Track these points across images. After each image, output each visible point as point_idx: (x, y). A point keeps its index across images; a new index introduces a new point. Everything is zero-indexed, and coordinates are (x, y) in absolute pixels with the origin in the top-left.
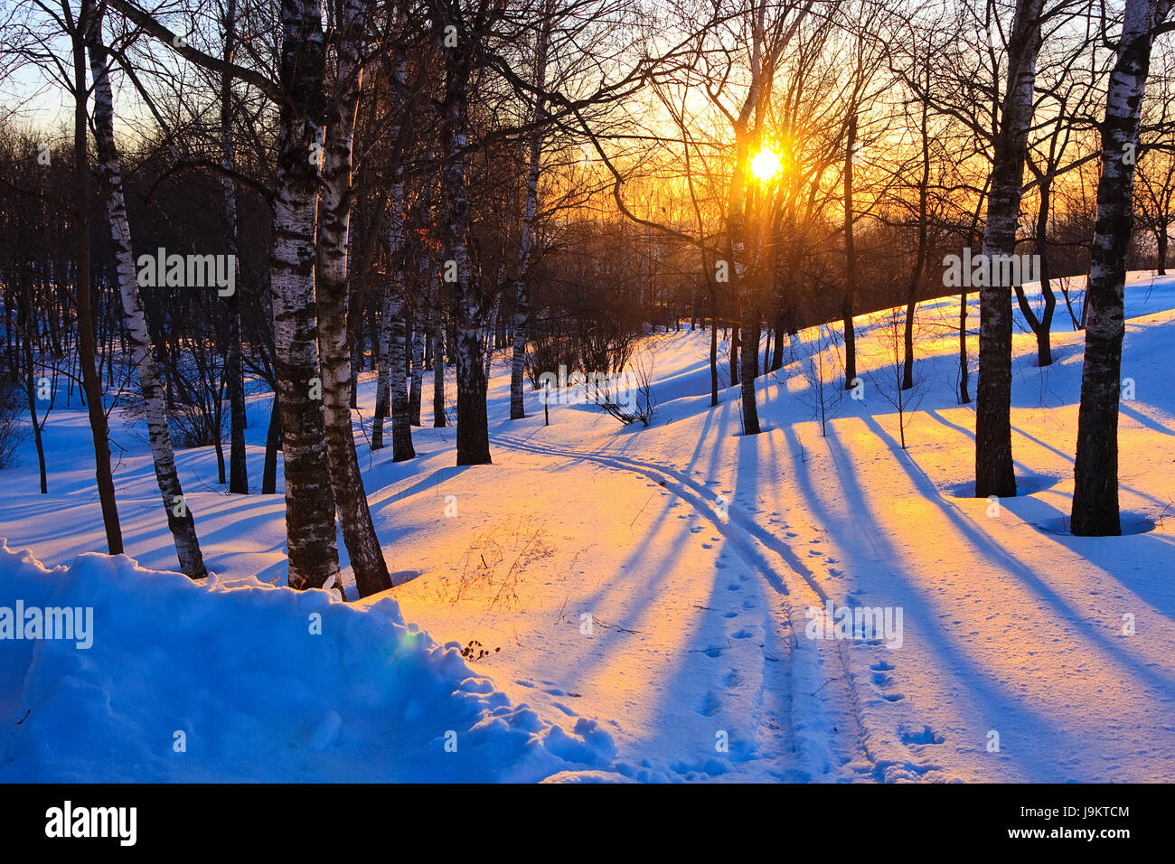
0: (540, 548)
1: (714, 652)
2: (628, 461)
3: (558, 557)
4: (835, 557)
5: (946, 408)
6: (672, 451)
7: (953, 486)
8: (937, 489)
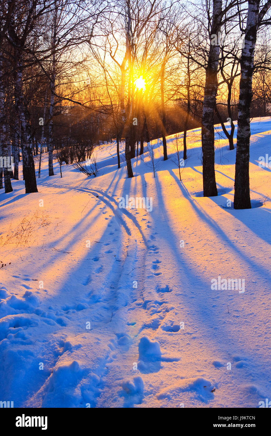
0: (45, 222)
1: (96, 259)
2: (87, 189)
3: (51, 226)
4: (150, 221)
5: (198, 166)
6: (102, 185)
7: (196, 193)
8: (190, 194)
